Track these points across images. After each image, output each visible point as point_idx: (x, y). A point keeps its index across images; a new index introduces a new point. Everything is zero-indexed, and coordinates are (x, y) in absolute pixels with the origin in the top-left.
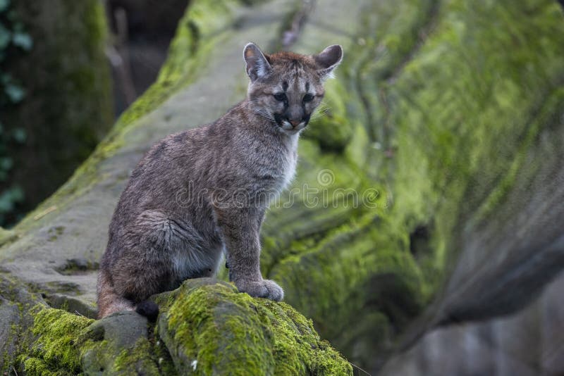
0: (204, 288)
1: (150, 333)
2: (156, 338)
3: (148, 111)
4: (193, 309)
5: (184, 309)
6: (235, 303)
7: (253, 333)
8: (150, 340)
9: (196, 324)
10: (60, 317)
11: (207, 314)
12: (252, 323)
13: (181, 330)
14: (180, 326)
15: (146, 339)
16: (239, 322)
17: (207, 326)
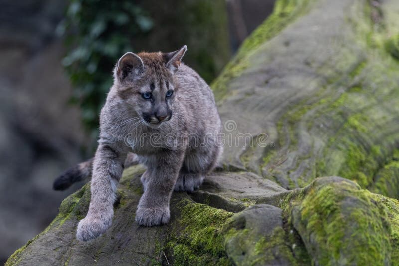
0: (331, 185)
1: (284, 223)
2: (289, 227)
3: (268, 38)
4: (323, 202)
5: (315, 202)
6: (359, 198)
7: (374, 223)
8: (285, 229)
9: (325, 215)
10: (203, 210)
11: (335, 207)
12: (372, 214)
13: (313, 219)
14: (312, 217)
15: (281, 228)
16: (362, 213)
17: (335, 217)
